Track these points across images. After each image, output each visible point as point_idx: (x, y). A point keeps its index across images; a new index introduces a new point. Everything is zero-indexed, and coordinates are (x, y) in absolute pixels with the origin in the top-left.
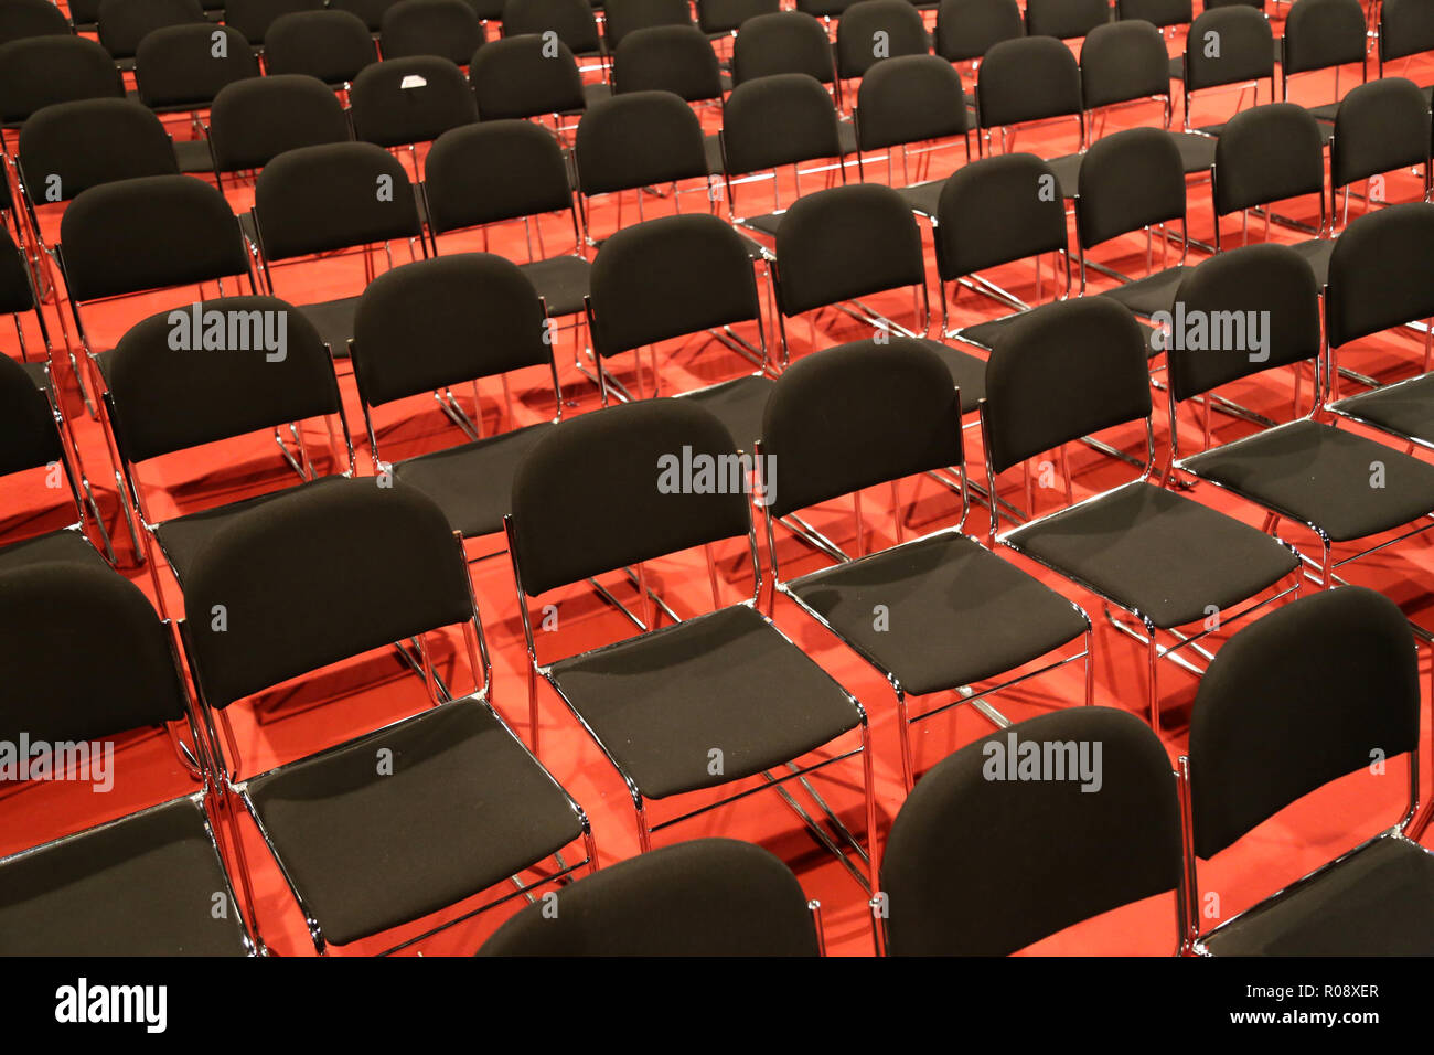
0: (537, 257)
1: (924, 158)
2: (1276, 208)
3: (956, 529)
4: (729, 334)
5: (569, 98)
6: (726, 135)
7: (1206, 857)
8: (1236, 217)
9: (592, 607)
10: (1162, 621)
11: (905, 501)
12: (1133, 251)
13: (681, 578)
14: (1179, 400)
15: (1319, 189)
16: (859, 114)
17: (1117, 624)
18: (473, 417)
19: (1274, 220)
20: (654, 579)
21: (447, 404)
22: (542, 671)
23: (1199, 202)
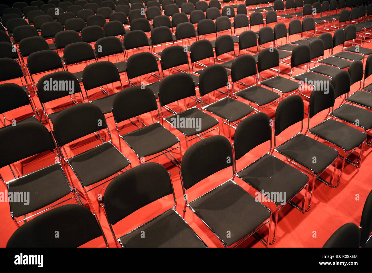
1: (189, 41)
2: (250, 49)
3: (195, 107)
4: (154, 74)
6: (151, 38)
7: (237, 160)
8: (243, 50)
9: (131, 125)
10: (231, 121)
11: (187, 103)
12: (226, 57)
13: (147, 119)
14: (233, 82)
15: (256, 45)
16: (176, 33)
17: (225, 122)
18: (107, 92)
19: (250, 51)
20: (142, 119)
21: (102, 90)
22: (121, 137)
23: (237, 48)
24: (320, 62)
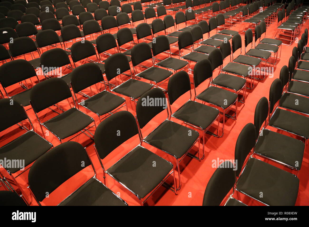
0: (34, 59)
1: (97, 35)
2: (148, 37)
3: (105, 90)
4: (69, 67)
5: (35, 32)
6: (62, 35)
7: (142, 128)
8: (142, 39)
9: (52, 113)
10: (135, 98)
11: (99, 88)
12: (129, 46)
13: (66, 106)
14: (134, 66)
15: (151, 34)
16: (83, 30)
17: (132, 100)
18: (27, 87)
19: (148, 40)
20: (61, 107)
21: (22, 85)
22: (42, 124)
23: (135, 39)
24: (202, 43)
